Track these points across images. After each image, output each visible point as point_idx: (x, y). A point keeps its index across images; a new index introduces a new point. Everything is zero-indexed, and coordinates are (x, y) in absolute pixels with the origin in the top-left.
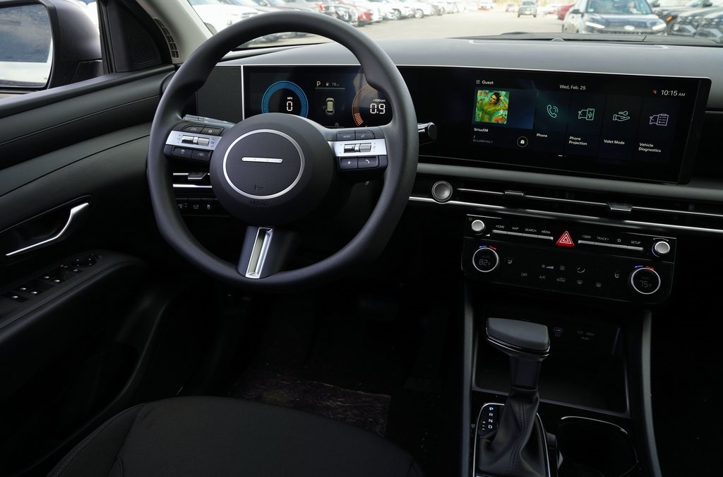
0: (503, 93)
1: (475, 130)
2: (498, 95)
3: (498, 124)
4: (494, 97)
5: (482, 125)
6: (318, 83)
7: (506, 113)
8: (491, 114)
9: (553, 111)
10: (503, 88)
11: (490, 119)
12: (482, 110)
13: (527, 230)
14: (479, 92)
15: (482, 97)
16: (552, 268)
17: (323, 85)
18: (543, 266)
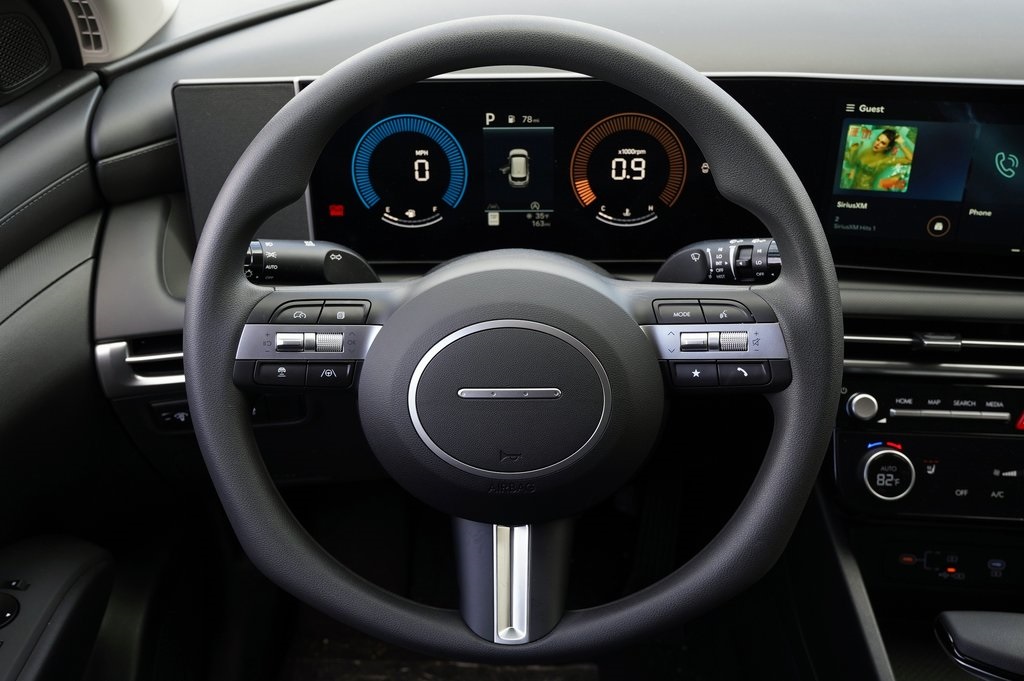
0: (903, 131)
1: (840, 205)
2: (892, 135)
3: (889, 193)
4: (884, 138)
5: (854, 195)
6: (490, 117)
7: (908, 170)
8: (874, 174)
9: (1007, 164)
10: (903, 120)
11: (872, 184)
12: (857, 165)
13: (957, 403)
14: (852, 128)
15: (859, 139)
16: (1014, 474)
17: (501, 120)
18: (997, 473)
